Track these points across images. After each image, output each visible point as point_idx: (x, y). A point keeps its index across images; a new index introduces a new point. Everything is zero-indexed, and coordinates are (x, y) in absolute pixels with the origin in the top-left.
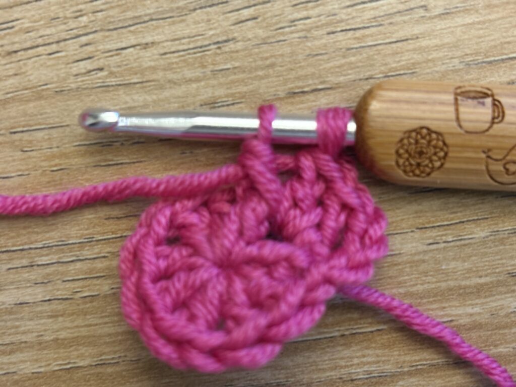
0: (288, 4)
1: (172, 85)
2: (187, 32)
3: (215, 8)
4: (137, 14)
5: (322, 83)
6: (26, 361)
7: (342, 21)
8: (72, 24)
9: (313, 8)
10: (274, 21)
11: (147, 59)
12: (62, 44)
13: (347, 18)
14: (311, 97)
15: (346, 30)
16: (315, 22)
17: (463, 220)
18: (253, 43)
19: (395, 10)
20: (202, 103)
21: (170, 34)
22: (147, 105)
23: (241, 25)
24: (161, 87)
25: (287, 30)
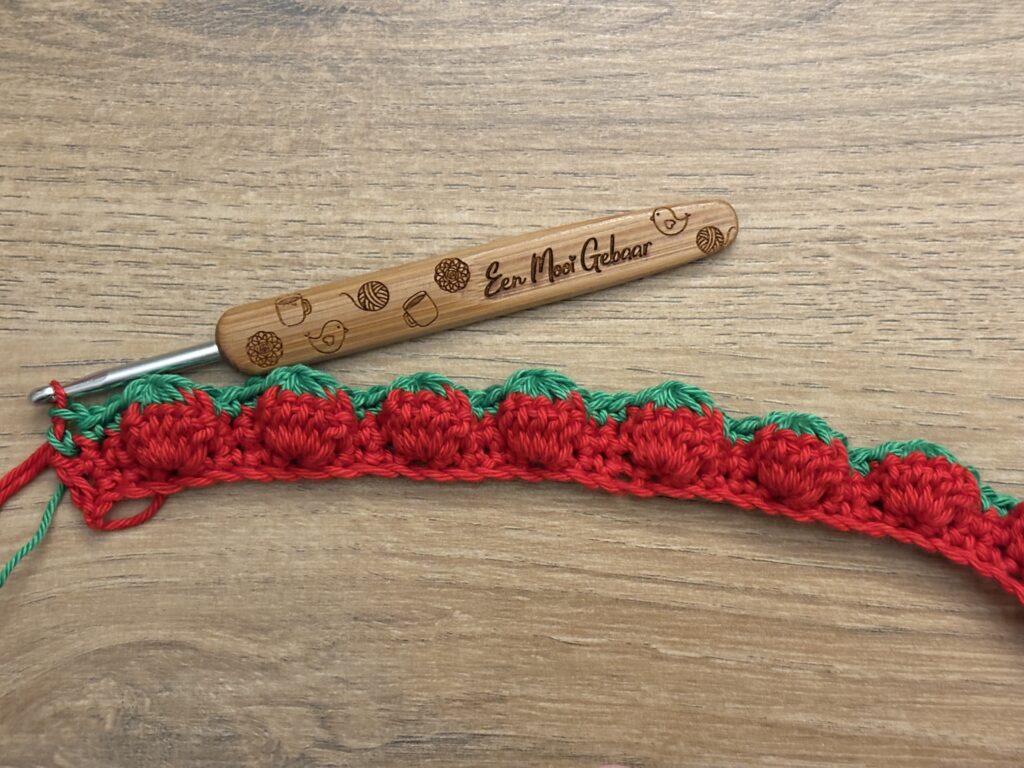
2: (800, 331)
5: (888, 387)
6: (633, 537)
7: (910, 348)
8: (722, 309)
9: (892, 335)
10: (863, 337)
12: (712, 321)
14: (878, 395)
24: (775, 365)
25: (870, 345)
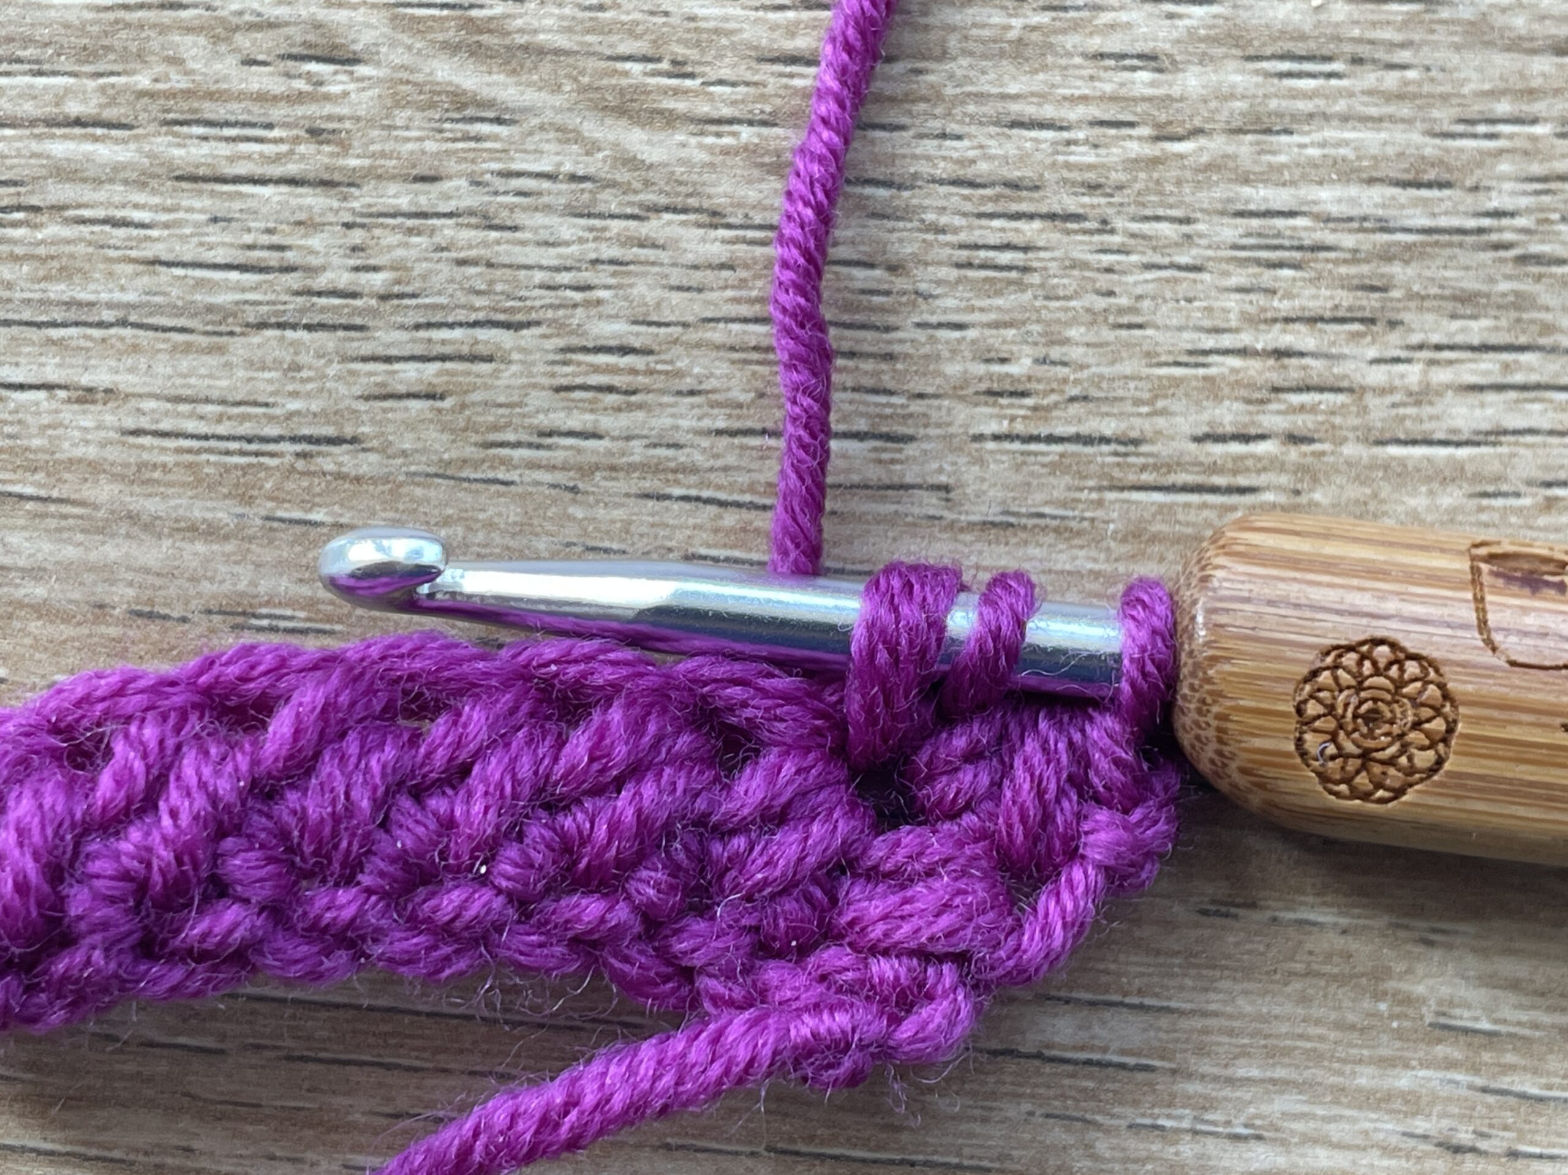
0: (546, 381)
1: (135, 530)
3: (320, 336)
4: (84, 296)
11: (76, 433)
13: (708, 465)
15: (698, 499)
16: (609, 453)
17: (914, 1157)
18: (413, 468)
19: (855, 478)
20: (213, 605)
21: (170, 377)
22: (45, 570)
23: (387, 404)
